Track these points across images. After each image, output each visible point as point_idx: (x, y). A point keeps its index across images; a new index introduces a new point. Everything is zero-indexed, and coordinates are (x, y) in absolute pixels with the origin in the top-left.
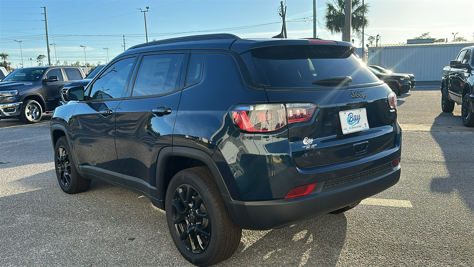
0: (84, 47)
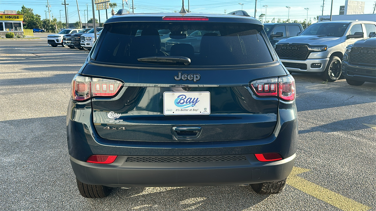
0: (289, 8)
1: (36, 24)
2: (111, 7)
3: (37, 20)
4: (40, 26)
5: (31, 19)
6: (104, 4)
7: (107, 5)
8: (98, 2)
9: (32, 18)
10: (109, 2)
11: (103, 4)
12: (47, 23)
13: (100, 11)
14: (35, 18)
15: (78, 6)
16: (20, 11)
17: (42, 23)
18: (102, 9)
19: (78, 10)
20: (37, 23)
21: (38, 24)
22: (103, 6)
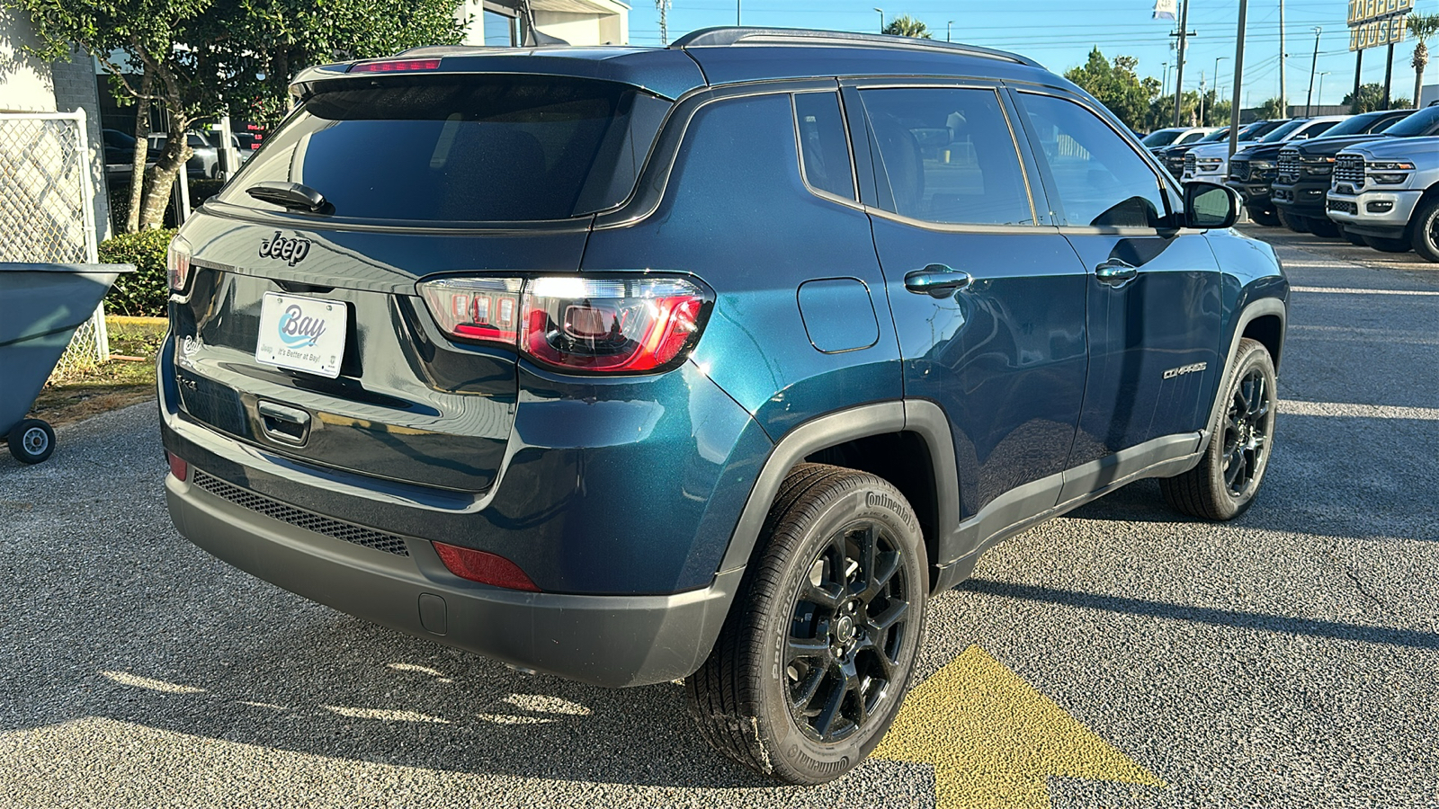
1: (1127, 111)
2: (1415, 34)
3: (1132, 97)
4: (1136, 119)
5: (1110, 96)
6: (1386, 25)
7: (1397, 25)
8: (1360, 17)
9: (1117, 91)
10: (1408, 14)
11: (1382, 23)
12: (1163, 109)
13: (1363, 51)
14: (1126, 92)
15: (1284, 36)
16: (1082, 67)
17: (1149, 110)
18: (1371, 46)
19: (1281, 54)
20: (1131, 108)
21: (1133, 113)
22: (1381, 33)
